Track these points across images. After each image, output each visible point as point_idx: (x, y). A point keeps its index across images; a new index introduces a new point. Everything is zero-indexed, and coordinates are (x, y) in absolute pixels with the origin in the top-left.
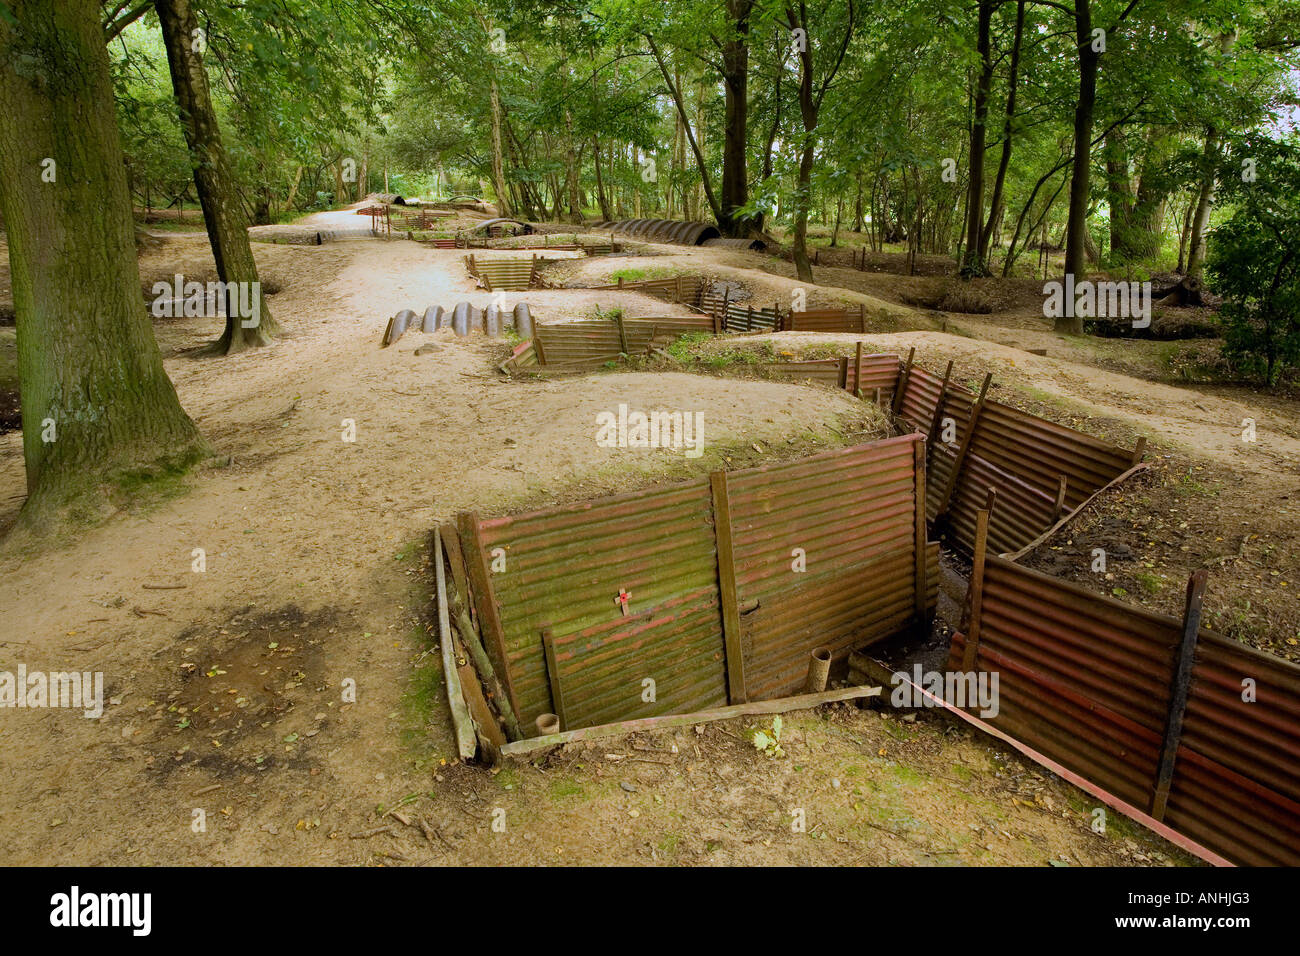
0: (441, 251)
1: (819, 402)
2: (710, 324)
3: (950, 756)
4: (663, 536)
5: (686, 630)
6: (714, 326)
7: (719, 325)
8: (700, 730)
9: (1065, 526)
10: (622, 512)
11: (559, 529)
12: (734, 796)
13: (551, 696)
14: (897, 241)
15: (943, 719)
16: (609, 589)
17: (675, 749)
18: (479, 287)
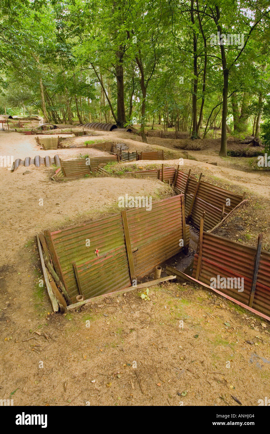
0: (27, 136)
1: (152, 185)
2: (116, 158)
3: (196, 295)
4: (108, 232)
5: (116, 259)
6: (118, 159)
7: (119, 158)
8: (125, 295)
9: (224, 220)
10: (95, 225)
11: (76, 233)
12: (137, 314)
13: (77, 283)
14: (172, 127)
15: (194, 284)
16: (93, 249)
17: (118, 301)
18: (41, 149)
